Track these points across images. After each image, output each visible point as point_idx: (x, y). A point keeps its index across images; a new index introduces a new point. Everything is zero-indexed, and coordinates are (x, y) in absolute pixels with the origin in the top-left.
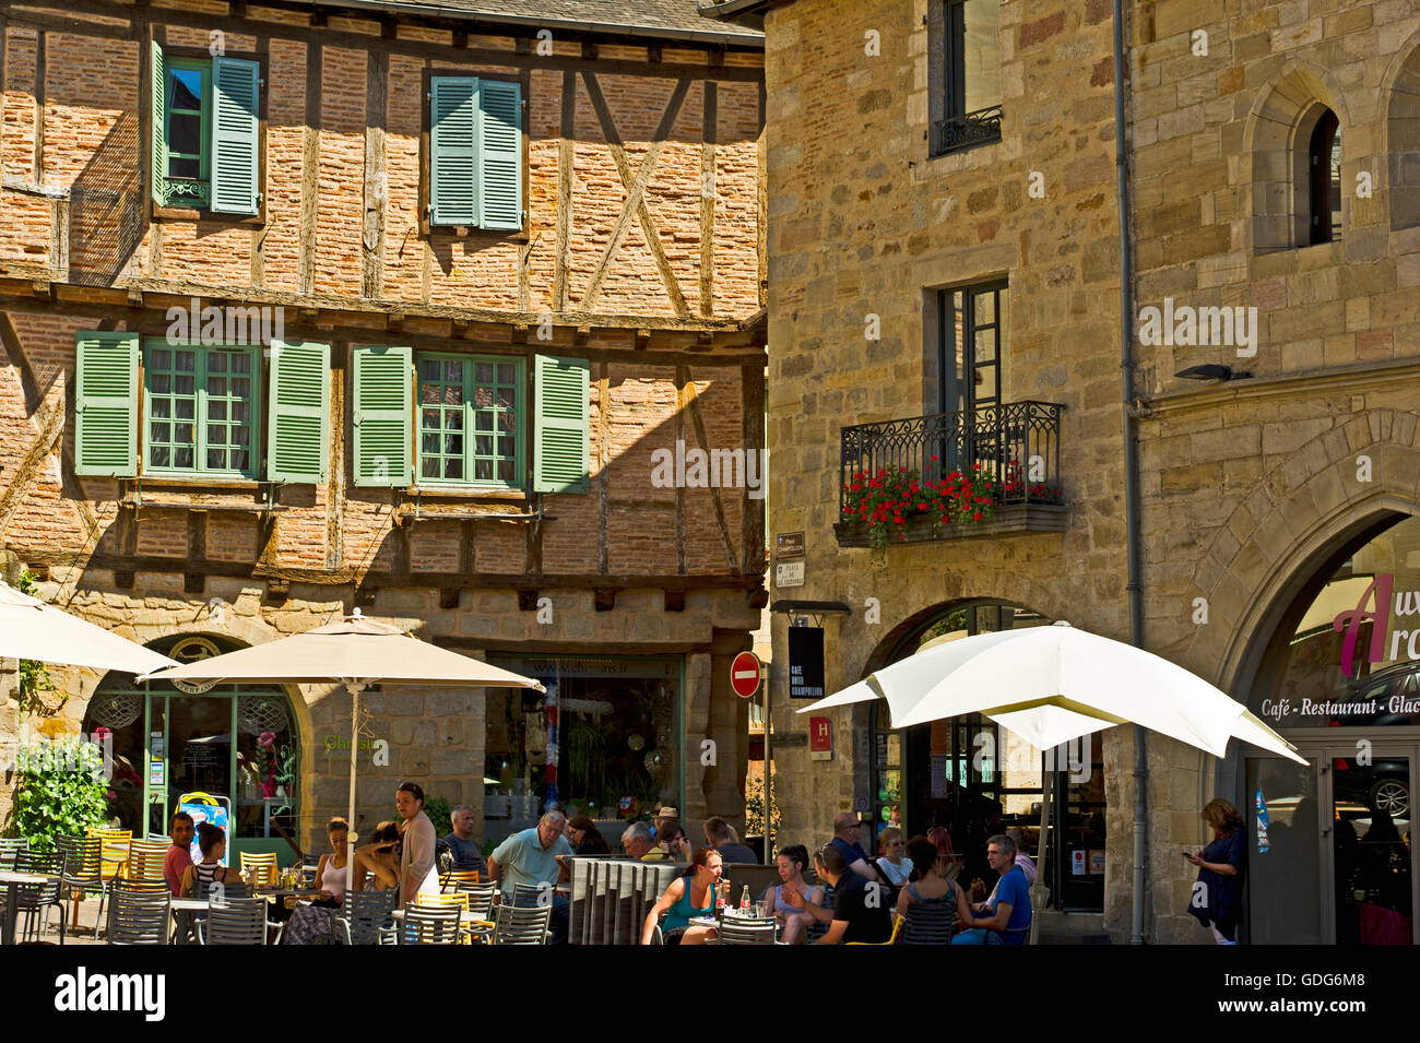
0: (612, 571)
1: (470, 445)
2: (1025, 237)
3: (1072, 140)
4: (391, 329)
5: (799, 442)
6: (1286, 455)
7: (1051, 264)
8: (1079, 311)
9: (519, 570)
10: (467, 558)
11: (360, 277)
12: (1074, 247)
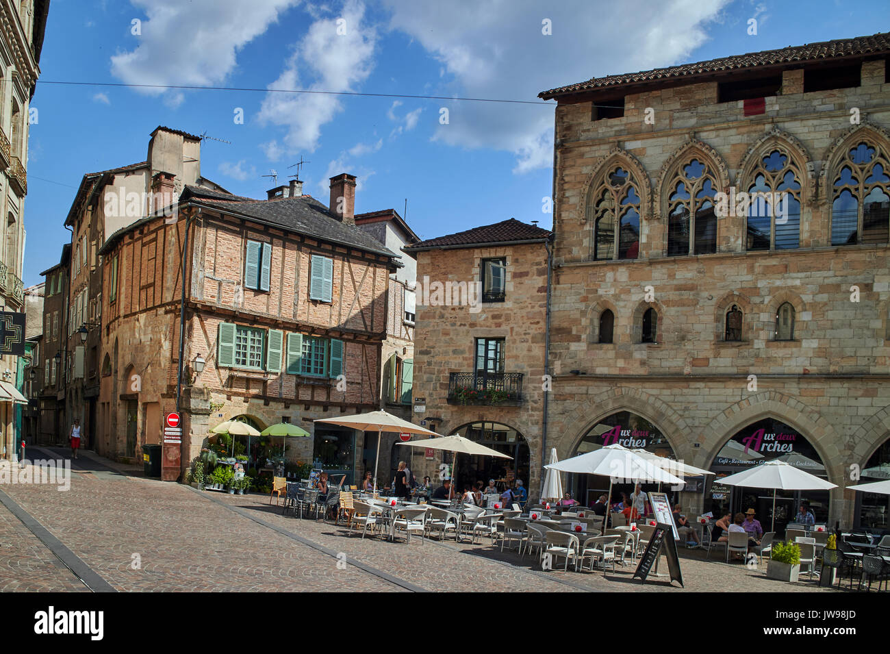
0: (346, 401)
1: (313, 363)
2: (512, 329)
3: (530, 306)
4: (297, 328)
5: (425, 373)
6: (595, 395)
7: (521, 337)
8: (529, 350)
9: (324, 400)
10: (313, 396)
11: (292, 312)
12: (529, 334)
